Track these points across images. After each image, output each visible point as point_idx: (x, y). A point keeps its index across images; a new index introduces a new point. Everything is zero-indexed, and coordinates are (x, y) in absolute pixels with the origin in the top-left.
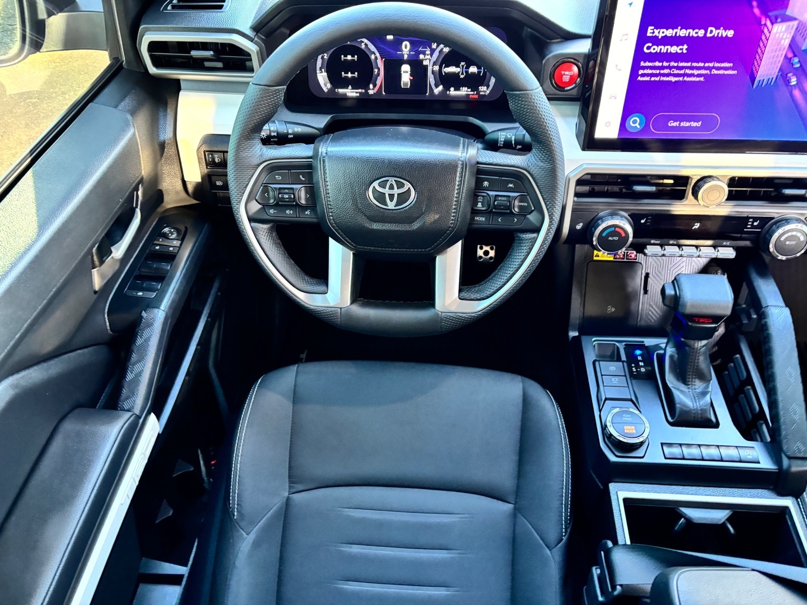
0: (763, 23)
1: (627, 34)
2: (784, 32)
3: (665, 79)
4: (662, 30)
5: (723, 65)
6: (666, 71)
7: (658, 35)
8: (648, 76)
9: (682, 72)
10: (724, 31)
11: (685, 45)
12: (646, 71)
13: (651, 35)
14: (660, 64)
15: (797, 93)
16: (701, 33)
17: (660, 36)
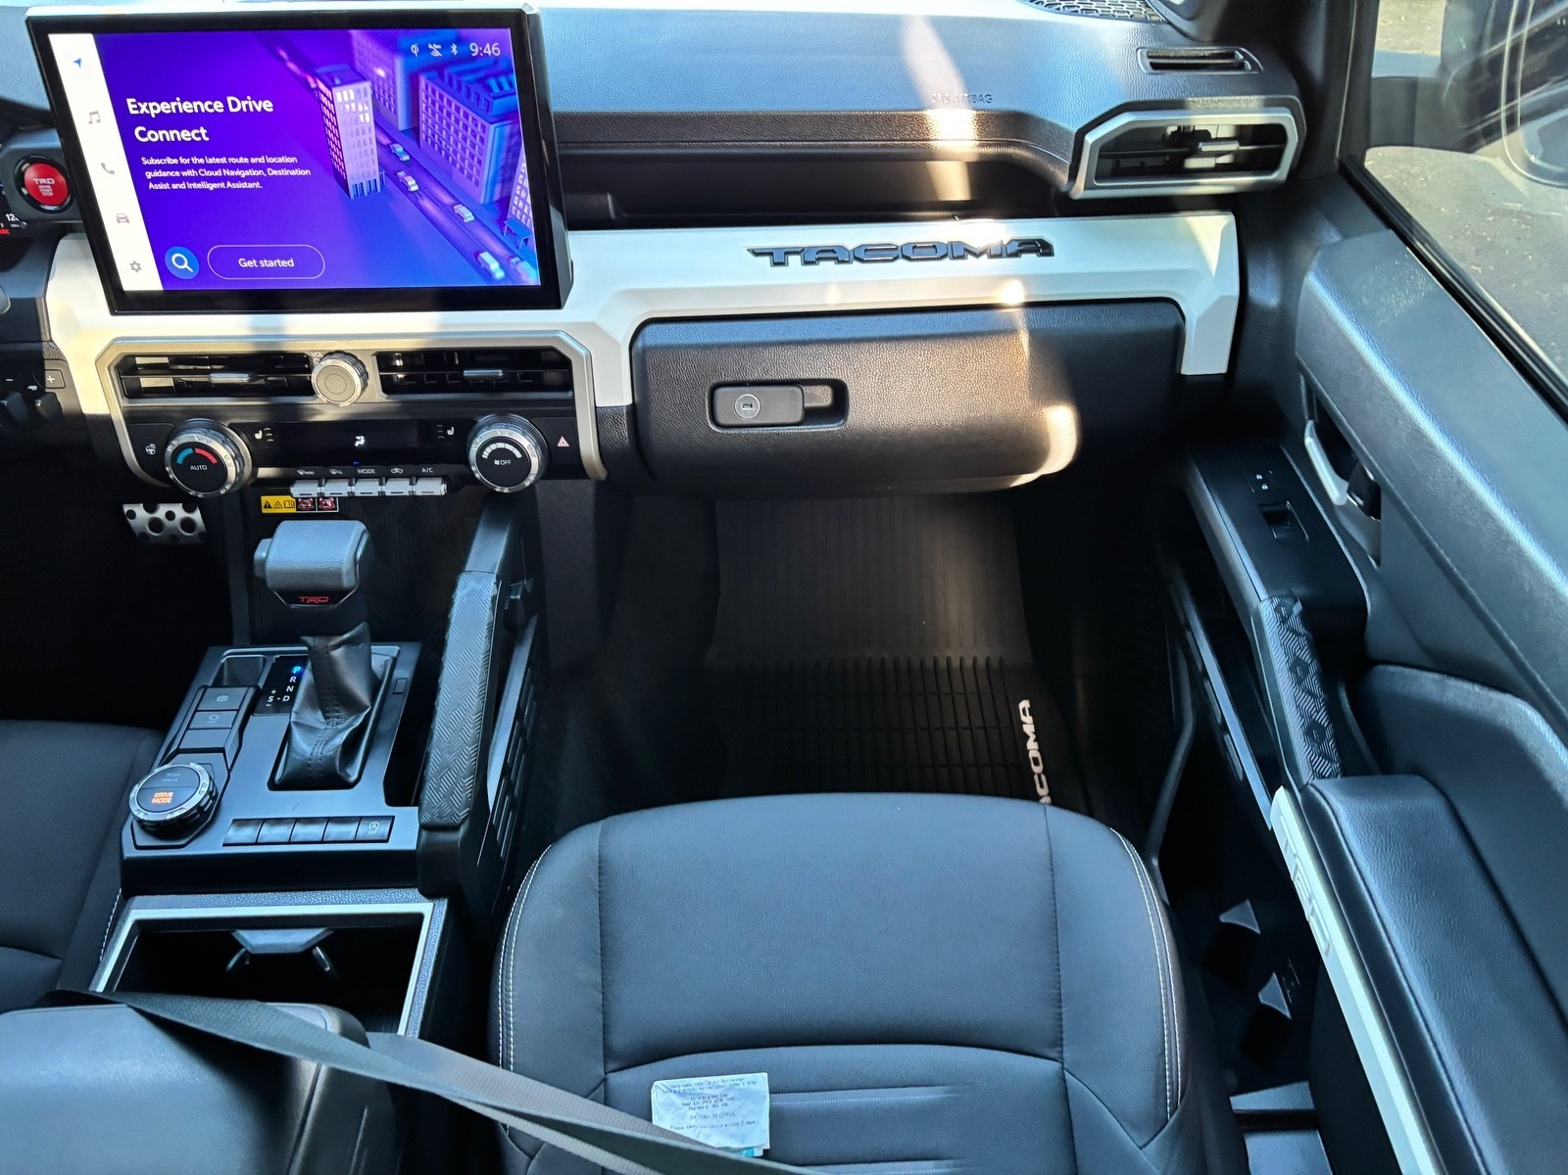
0: (313, 85)
1: (96, 113)
2: (356, 101)
3: (195, 186)
4: (151, 105)
5: (281, 160)
6: (190, 173)
7: (147, 112)
8: (164, 183)
9: (218, 173)
10: (254, 102)
11: (202, 128)
12: (156, 174)
13: (137, 112)
14: (175, 161)
15: (427, 204)
16: (218, 106)
17: (153, 113)
